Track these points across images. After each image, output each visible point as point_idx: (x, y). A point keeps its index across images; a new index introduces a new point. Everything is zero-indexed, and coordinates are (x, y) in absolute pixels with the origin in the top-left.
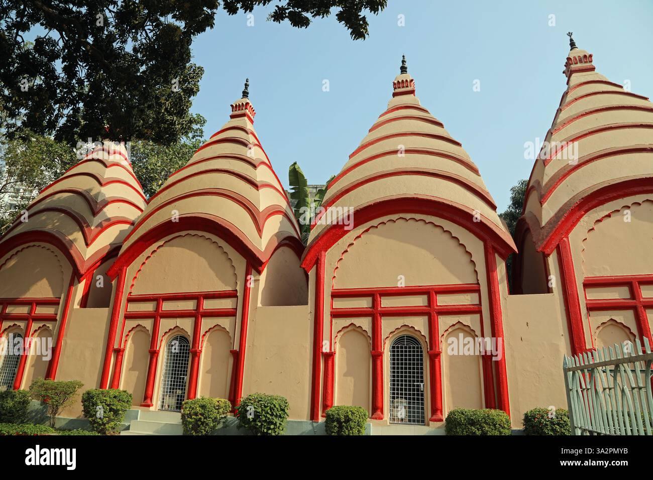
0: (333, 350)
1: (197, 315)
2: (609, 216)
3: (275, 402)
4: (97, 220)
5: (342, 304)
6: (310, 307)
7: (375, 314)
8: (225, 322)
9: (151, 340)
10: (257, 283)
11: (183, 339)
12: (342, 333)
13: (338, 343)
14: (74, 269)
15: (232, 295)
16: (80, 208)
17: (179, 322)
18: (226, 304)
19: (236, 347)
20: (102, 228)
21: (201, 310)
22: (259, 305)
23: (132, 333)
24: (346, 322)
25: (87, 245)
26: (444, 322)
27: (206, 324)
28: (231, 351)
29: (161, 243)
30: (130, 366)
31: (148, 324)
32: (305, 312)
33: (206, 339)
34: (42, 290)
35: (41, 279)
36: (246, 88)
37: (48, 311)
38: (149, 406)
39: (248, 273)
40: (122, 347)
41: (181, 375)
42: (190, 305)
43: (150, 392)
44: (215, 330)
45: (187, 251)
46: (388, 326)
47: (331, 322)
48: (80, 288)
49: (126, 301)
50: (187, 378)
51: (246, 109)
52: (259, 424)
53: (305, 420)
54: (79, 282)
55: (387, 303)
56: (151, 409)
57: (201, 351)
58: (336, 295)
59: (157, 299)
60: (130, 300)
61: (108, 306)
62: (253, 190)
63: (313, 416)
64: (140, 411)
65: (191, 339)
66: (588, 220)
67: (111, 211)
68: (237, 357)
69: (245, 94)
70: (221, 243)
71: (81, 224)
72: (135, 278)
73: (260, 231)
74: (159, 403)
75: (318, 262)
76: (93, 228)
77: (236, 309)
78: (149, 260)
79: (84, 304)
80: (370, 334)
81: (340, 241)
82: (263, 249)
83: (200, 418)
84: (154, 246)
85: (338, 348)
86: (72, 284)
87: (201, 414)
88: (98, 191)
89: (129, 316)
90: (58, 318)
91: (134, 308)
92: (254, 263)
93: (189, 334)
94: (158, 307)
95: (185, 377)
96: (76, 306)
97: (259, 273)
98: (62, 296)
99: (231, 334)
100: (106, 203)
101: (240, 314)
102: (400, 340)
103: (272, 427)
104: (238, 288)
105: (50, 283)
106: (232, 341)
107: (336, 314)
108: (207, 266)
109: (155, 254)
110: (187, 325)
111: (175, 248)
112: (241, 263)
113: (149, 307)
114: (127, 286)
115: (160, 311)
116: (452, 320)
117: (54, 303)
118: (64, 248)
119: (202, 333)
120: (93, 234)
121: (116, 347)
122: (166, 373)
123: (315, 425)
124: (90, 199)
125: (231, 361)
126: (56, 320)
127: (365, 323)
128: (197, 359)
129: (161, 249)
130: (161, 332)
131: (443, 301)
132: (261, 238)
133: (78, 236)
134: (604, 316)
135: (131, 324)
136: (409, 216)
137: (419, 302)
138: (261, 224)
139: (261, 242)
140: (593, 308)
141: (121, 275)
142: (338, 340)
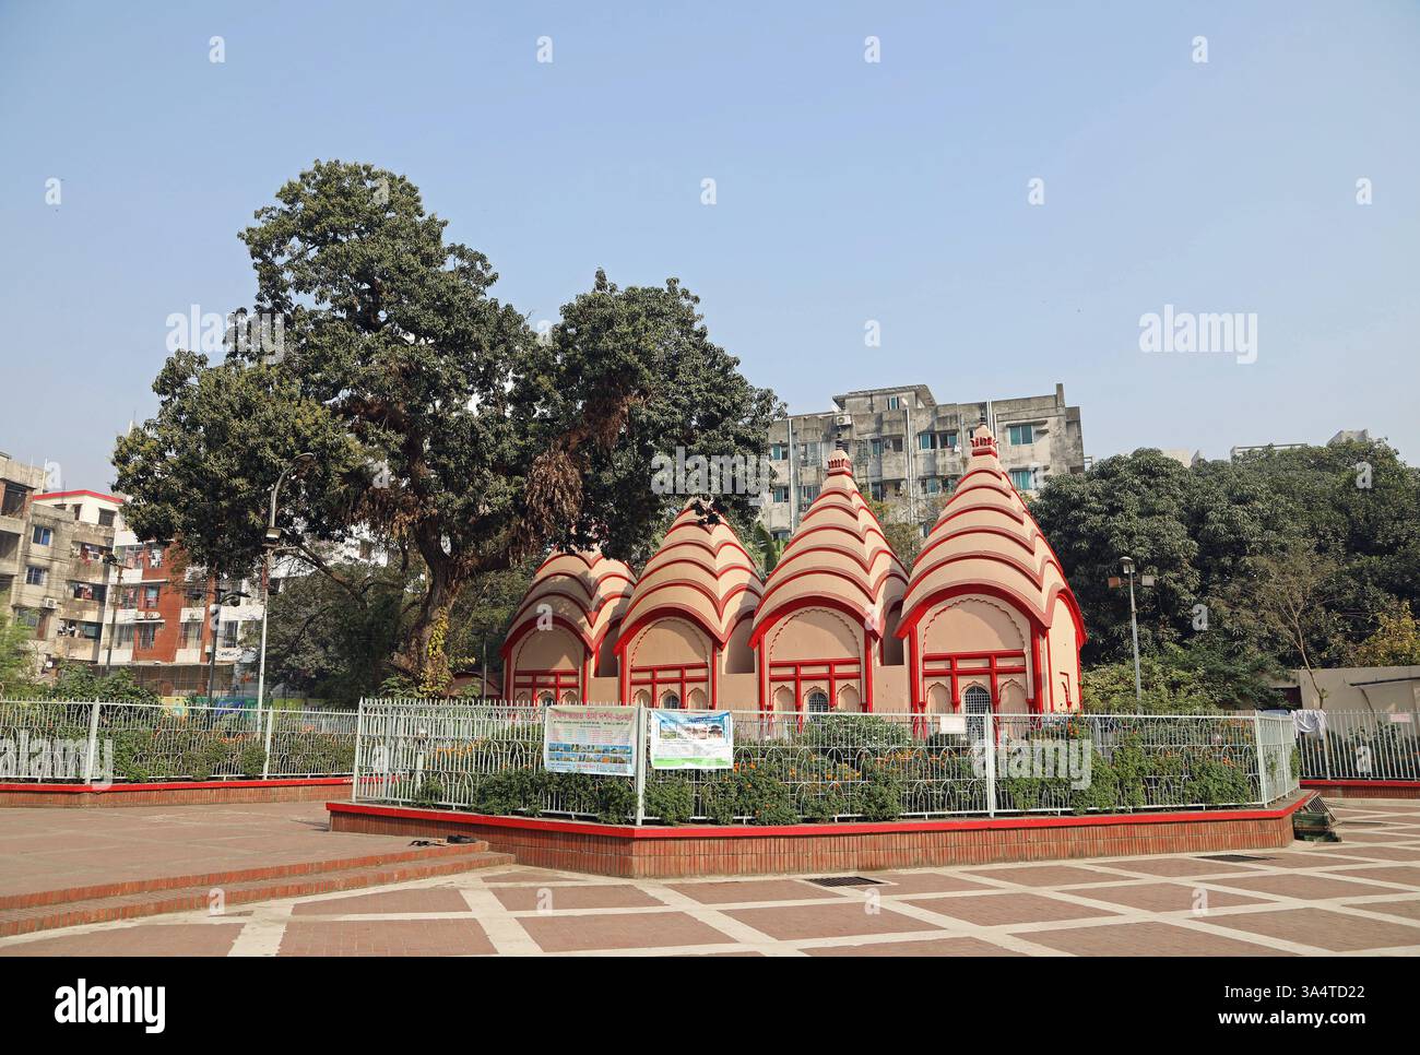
0: (772, 704)
1: (682, 681)
2: (944, 610)
4: (594, 603)
5: (777, 672)
6: (755, 675)
7: (797, 679)
8: (702, 686)
9: (651, 699)
10: (721, 658)
11: (674, 698)
12: (777, 692)
14: (585, 648)
15: (704, 666)
16: (579, 593)
17: (670, 686)
18: (701, 673)
19: (710, 703)
20: (599, 609)
21: (684, 678)
22: (724, 673)
23: (637, 694)
24: (779, 684)
25: (592, 627)
26: (839, 684)
27: (689, 687)
28: (707, 706)
29: (649, 626)
31: (648, 688)
32: (752, 678)
33: (690, 697)
34: (565, 664)
35: (562, 656)
37: (572, 680)
39: (714, 651)
42: (676, 674)
44: (695, 692)
45: (669, 631)
46: (805, 686)
47: (770, 685)
48: (592, 662)
49: (630, 672)
54: (591, 657)
55: (804, 671)
57: (687, 706)
58: (772, 666)
59: (653, 670)
60: (632, 671)
61: (616, 676)
62: (713, 579)
65: (679, 698)
66: (930, 613)
67: (602, 592)
70: (694, 627)
71: (585, 611)
72: (634, 653)
73: (720, 617)
75: (760, 642)
76: (592, 610)
77: (708, 676)
78: (642, 639)
79: (597, 674)
80: (794, 692)
81: (775, 626)
82: (723, 633)
84: (645, 629)
85: (775, 702)
86: (585, 659)
89: (633, 683)
90: (580, 685)
91: (636, 676)
92: (718, 644)
93: (678, 694)
94: (654, 675)
96: (592, 676)
97: (722, 651)
98: (580, 669)
99: (706, 694)
100: (597, 585)
101: (711, 679)
102: (814, 696)
104: (708, 661)
105: (571, 660)
106: (707, 699)
107: (773, 679)
109: (646, 636)
110: (675, 688)
111: (661, 630)
112: (708, 643)
113: (647, 676)
114: (629, 660)
115: (656, 679)
116: (844, 683)
117: (575, 674)
118: (577, 633)
119: (687, 694)
120: (594, 618)
124: (585, 583)
126: (578, 687)
127: (790, 685)
129: (650, 631)
130: (658, 695)
131: (839, 670)
132: (721, 624)
133: (584, 619)
134: (933, 681)
135: (636, 689)
136: (818, 608)
137: (824, 670)
138: (720, 611)
139: (721, 627)
140: (927, 675)
141: (622, 652)
142: (775, 697)
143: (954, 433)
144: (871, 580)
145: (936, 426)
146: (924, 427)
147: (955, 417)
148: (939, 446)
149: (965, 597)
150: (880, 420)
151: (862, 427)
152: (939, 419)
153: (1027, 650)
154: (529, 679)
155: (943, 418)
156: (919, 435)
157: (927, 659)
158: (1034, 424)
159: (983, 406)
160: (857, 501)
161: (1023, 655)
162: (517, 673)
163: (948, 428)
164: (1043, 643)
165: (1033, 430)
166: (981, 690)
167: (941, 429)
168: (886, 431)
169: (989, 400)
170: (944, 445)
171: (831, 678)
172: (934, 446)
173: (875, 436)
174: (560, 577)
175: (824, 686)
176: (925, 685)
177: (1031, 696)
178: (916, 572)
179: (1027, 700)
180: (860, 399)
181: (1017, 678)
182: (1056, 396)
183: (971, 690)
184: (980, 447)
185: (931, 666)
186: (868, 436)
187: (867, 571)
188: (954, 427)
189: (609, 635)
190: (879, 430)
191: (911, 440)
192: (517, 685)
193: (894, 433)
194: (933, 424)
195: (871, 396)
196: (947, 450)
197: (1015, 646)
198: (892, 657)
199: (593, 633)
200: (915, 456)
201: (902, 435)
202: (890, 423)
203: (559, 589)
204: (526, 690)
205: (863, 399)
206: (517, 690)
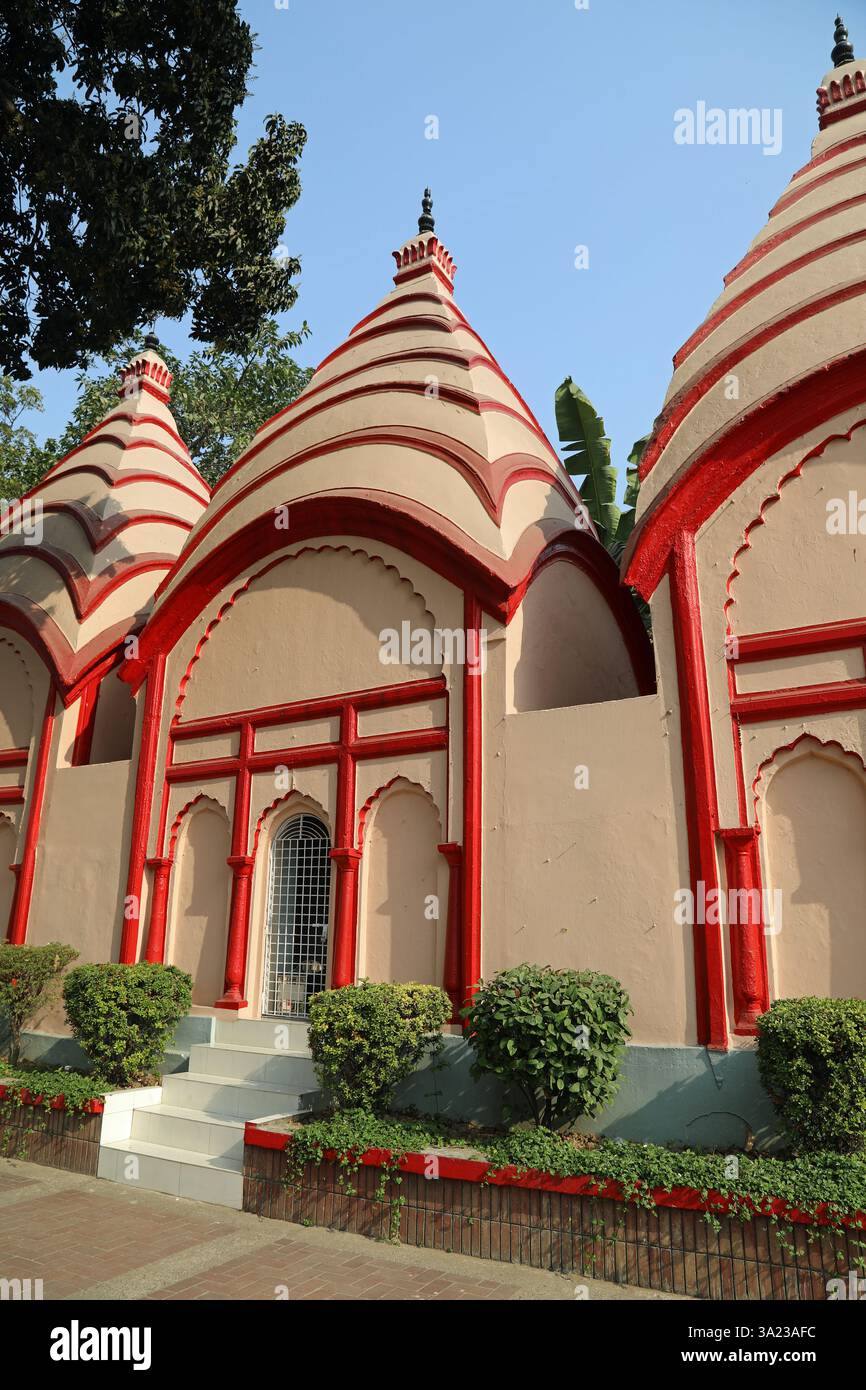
0: (751, 823)
1: (342, 756)
3: (583, 992)
5: (768, 680)
6: (663, 700)
8: (419, 769)
9: (230, 831)
10: (498, 648)
11: (314, 824)
12: (774, 768)
13: (763, 803)
14: (50, 678)
15: (432, 691)
17: (298, 779)
18: (418, 718)
19: (455, 836)
20: (115, 577)
21: (352, 741)
22: (511, 709)
23: (189, 816)
24: (788, 732)
25: (80, 617)
27: (368, 777)
28: (442, 849)
29: (240, 583)
30: (188, 903)
31: (221, 791)
32: (652, 718)
33: (371, 818)
36: (427, 212)
38: (235, 1006)
39: (470, 624)
40: (166, 855)
41: (313, 921)
42: (320, 733)
43: (237, 971)
44: (392, 795)
45: (304, 595)
47: (737, 735)
49: (167, 739)
50: (328, 929)
51: (431, 253)
52: (540, 1065)
53: (681, 1045)
54: (67, 706)
56: (243, 1013)
57: (360, 853)
59: (239, 726)
60: (179, 735)
61: (127, 756)
62: (466, 415)
63: (707, 1031)
64: (216, 1019)
65: (331, 823)
68: (460, 862)
69: (426, 224)
70: (392, 555)
71: (70, 578)
72: (186, 678)
73: (492, 508)
74: (264, 998)
75: (673, 566)
76: (91, 577)
77: (446, 728)
78: (216, 629)
79: (81, 757)
81: (736, 495)
82: (507, 554)
83: (360, 1047)
84: (225, 594)
85: (764, 816)
86: (49, 713)
87: (362, 1034)
88: (103, 497)
89: (176, 777)
90: (25, 795)
91: (189, 753)
92: (486, 594)
93: (326, 808)
94: (244, 745)
95: (325, 927)
96: (63, 762)
97: (503, 619)
98: (30, 745)
99: (438, 801)
101: (457, 740)
103: (582, 1072)
104: (448, 669)
105: (7, 715)
106: (442, 819)
107: (749, 713)
108: (359, 624)
109: (229, 614)
110: (318, 784)
111: (276, 592)
112: (447, 597)
113: (220, 749)
114: (168, 700)
115: (249, 756)
117: (14, 761)
118: (29, 631)
119: (359, 804)
121: (151, 855)
122: (274, 919)
123: (716, 1059)
124: (85, 516)
125: (444, 875)
126: (21, 800)
127: (849, 730)
128: (350, 874)
129: (242, 598)
130: (255, 811)
132: (498, 526)
133: (62, 598)
135: (182, 795)
139: (503, 537)
141: (152, 679)
142: (762, 790)
199: (84, 635)
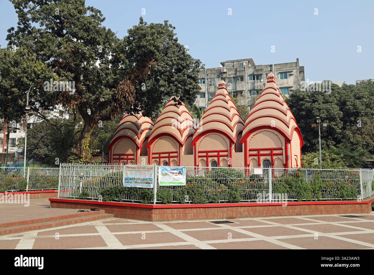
0: (199, 165)
1: (169, 157)
2: (256, 134)
4: (140, 131)
5: (200, 154)
6: (193, 155)
7: (207, 157)
8: (176, 159)
9: (159, 163)
10: (182, 150)
11: (166, 163)
14: (137, 146)
15: (176, 152)
16: (135, 128)
17: (165, 159)
18: (175, 154)
19: (178, 165)
20: (141, 133)
22: (183, 155)
23: (154, 162)
24: (201, 158)
25: (139, 139)
26: (221, 158)
27: (171, 159)
29: (158, 139)
31: (158, 160)
32: (192, 156)
33: (172, 163)
34: (130, 152)
35: (129, 149)
37: (132, 157)
39: (180, 147)
42: (167, 155)
44: (173, 161)
45: (165, 141)
46: (210, 159)
48: (139, 151)
54: (139, 149)
55: (210, 154)
58: (199, 152)
59: (159, 154)
60: (153, 154)
61: (147, 155)
65: (168, 163)
66: (251, 135)
67: (142, 128)
70: (173, 139)
71: (137, 134)
72: (153, 148)
73: (182, 136)
75: (195, 145)
79: (141, 155)
80: (206, 161)
81: (200, 139)
82: (183, 141)
84: (157, 140)
86: (137, 150)
89: (153, 158)
90: (135, 159)
91: (154, 156)
92: (181, 145)
96: (139, 156)
97: (182, 147)
98: (135, 153)
99: (177, 161)
100: (141, 125)
101: (179, 157)
102: (213, 162)
104: (178, 151)
105: (132, 150)
106: (177, 163)
107: (199, 157)
109: (157, 142)
110: (167, 160)
111: (162, 140)
112: (178, 145)
113: (158, 156)
114: (151, 150)
115: (160, 157)
116: (223, 158)
117: (133, 155)
118: (134, 141)
119: (171, 161)
120: (140, 136)
124: (137, 125)
126: (134, 159)
127: (205, 159)
129: (159, 141)
130: (161, 162)
131: (221, 154)
133: (136, 137)
134: (252, 157)
135: (154, 160)
136: (214, 133)
137: (216, 154)
138: (182, 134)
139: (182, 139)
140: (250, 155)
141: (149, 148)
142: (200, 162)
143: (261, 75)
144: (232, 124)
145: (255, 73)
146: (251, 73)
147: (262, 70)
148: (256, 79)
149: (263, 130)
150: (236, 70)
151: (230, 73)
152: (256, 70)
153: (283, 147)
154: (118, 157)
155: (258, 70)
156: (249, 75)
157: (250, 150)
158: (289, 72)
159: (271, 66)
160: (228, 97)
161: (282, 149)
162: (114, 155)
163: (259, 73)
164: (289, 145)
165: (288, 74)
166: (268, 160)
167: (257, 73)
168: (238, 74)
169: (273, 64)
170: (258, 79)
171: (218, 156)
172: (254, 79)
173: (234, 76)
174: (128, 123)
175: (216, 159)
176: (249, 159)
177: (285, 163)
178: (247, 121)
179: (283, 164)
180: (229, 63)
181: (280, 157)
182: (296, 62)
183: (265, 161)
184: (270, 80)
185: (251, 153)
186: (232, 76)
187: (231, 121)
188: (261, 73)
189: (145, 142)
190: (236, 74)
191: (246, 77)
192: (114, 159)
193: (241, 75)
194: (254, 72)
195: (233, 62)
196: (259, 81)
197: (280, 146)
198: (239, 149)
199: (140, 141)
200: (248, 83)
201: (243, 76)
202: (239, 71)
203: (128, 127)
204: (117, 160)
205: (230, 63)
206: (114, 160)
